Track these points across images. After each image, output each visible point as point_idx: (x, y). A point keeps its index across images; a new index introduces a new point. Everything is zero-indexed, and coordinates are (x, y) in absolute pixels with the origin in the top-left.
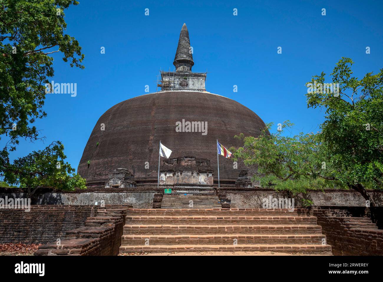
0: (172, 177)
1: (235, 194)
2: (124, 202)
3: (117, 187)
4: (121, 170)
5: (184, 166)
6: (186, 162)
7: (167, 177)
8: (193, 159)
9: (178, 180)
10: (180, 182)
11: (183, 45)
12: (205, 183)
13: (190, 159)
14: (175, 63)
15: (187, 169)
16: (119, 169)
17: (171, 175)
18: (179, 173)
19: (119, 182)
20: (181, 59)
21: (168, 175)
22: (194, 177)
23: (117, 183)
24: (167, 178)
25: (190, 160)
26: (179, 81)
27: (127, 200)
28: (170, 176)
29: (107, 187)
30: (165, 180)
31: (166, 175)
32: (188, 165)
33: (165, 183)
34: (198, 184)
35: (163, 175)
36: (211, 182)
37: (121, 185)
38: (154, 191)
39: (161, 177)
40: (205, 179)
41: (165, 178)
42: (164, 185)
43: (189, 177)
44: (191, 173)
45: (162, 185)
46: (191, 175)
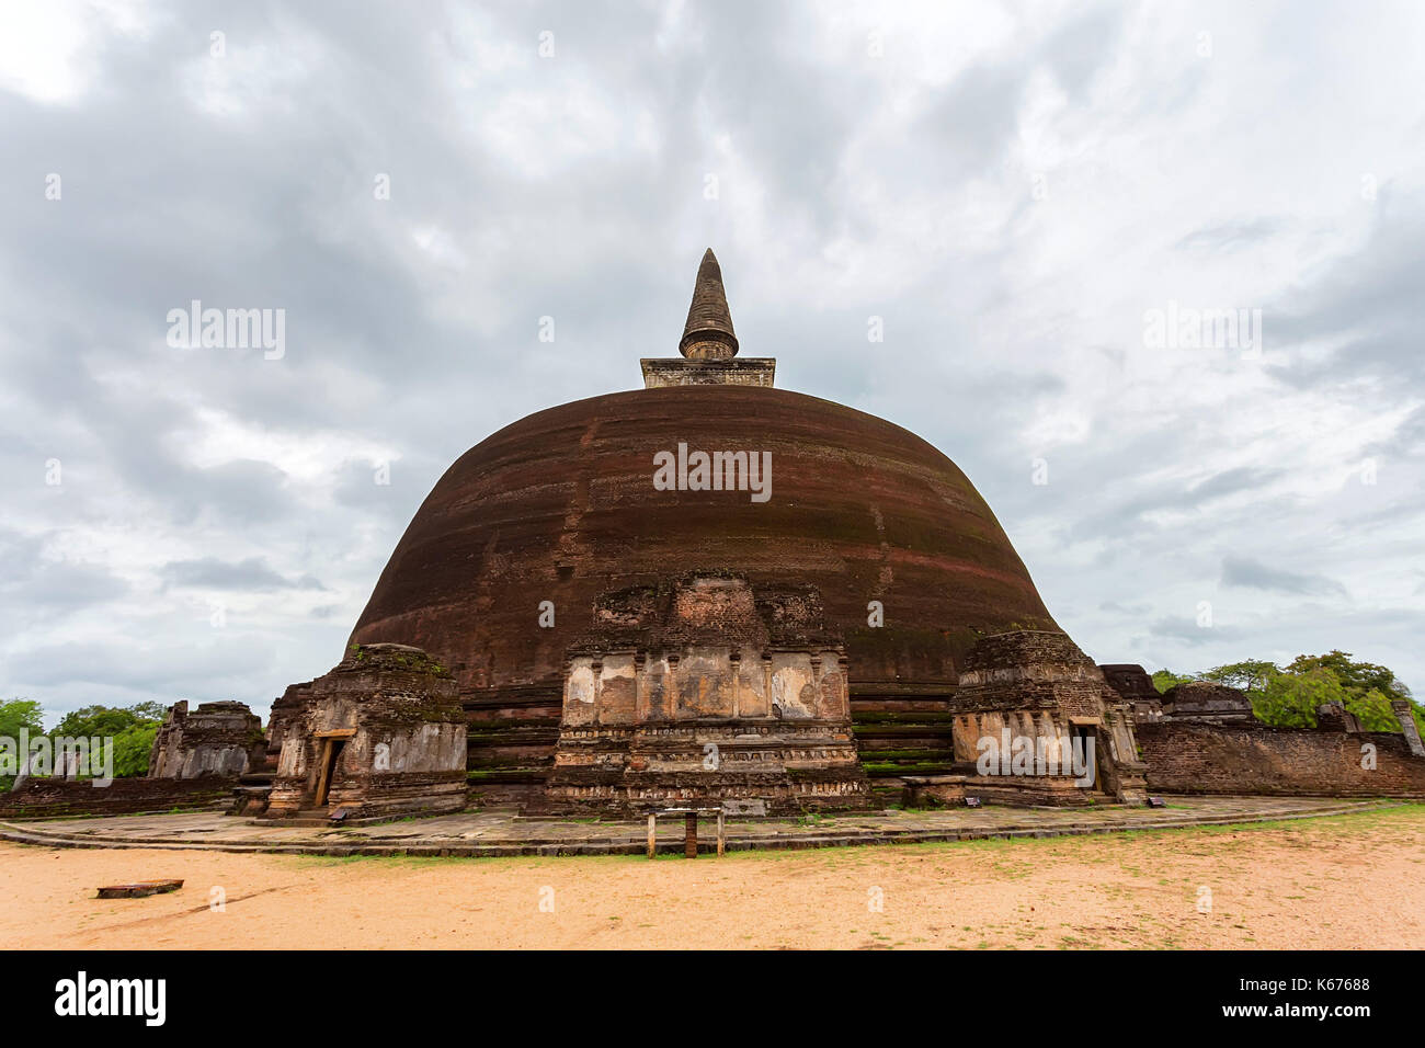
0: (625, 681)
3: (340, 747)
5: (688, 624)
6: (698, 601)
7: (605, 682)
8: (737, 582)
9: (657, 697)
10: (671, 710)
12: (807, 713)
13: (719, 583)
15: (705, 637)
16: (370, 646)
17: (625, 670)
18: (664, 662)
19: (352, 719)
21: (608, 673)
22: (744, 680)
23: (341, 723)
24: (602, 687)
25: (720, 589)
28: (619, 679)
30: (591, 701)
31: (597, 668)
32: (710, 617)
33: (589, 718)
34: (769, 717)
35: (582, 673)
36: (838, 702)
39: (573, 684)
40: (802, 691)
41: (593, 688)
42: (585, 728)
43: (718, 683)
44: (727, 656)
45: (576, 729)
46: (725, 667)
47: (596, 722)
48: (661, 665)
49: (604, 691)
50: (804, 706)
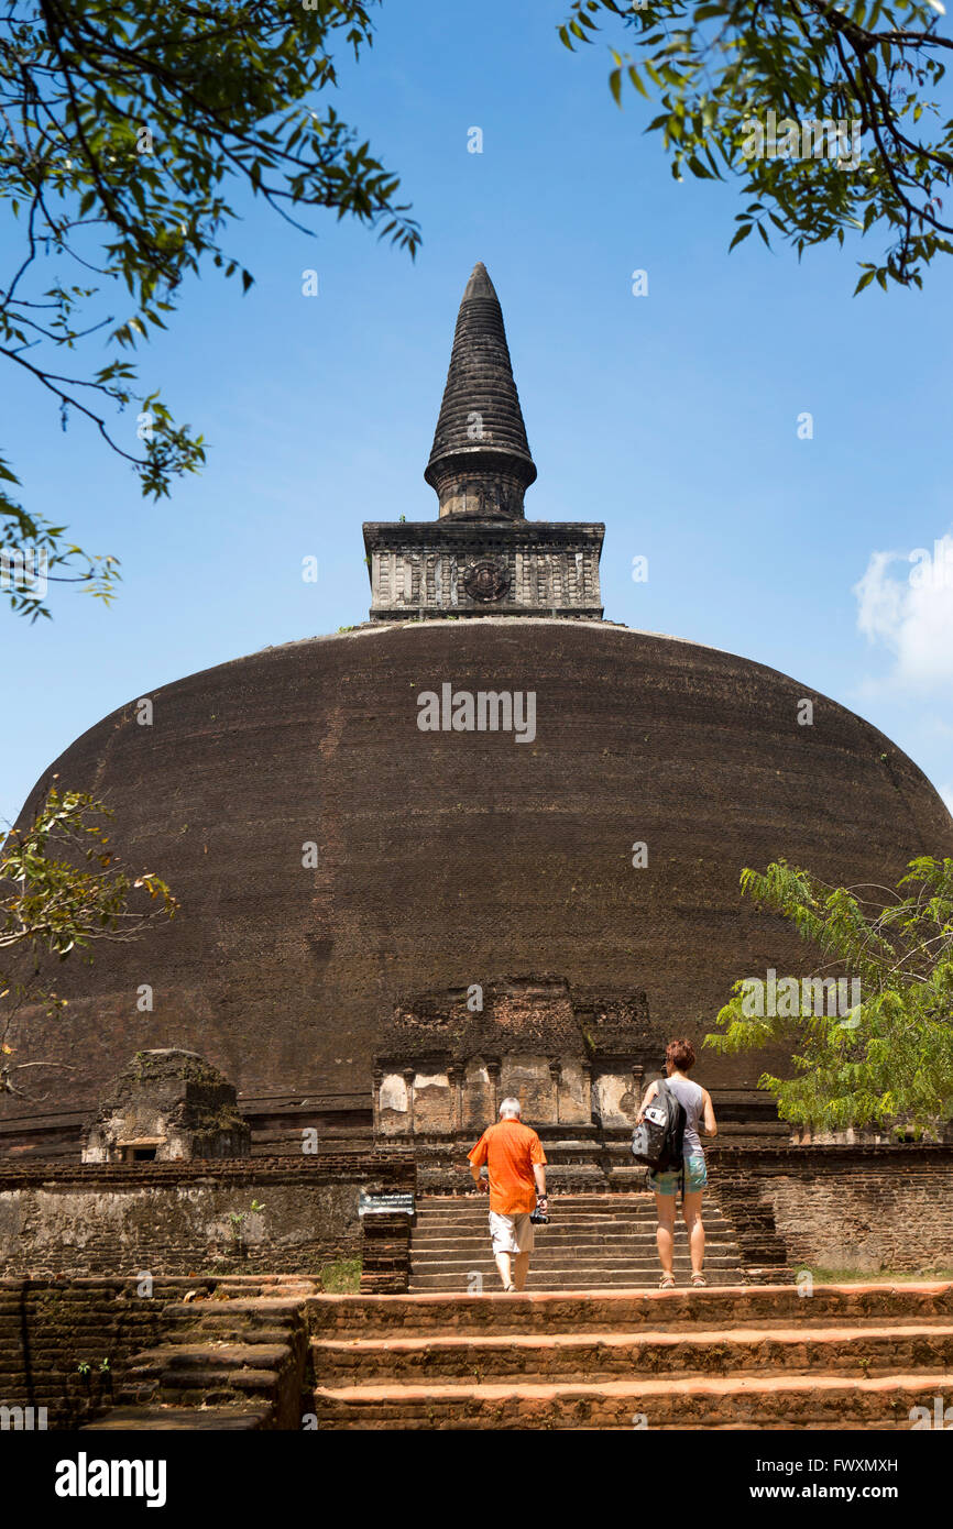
0: (442, 1090)
1: (808, 1180)
2: (202, 1235)
3: (147, 1153)
4: (168, 1059)
5: (506, 1032)
6: (516, 1008)
7: (418, 1091)
8: (556, 991)
11: (473, 378)
12: (625, 1122)
13: (537, 991)
14: (432, 475)
15: (524, 1047)
16: (154, 1052)
17: (441, 1081)
18: (484, 1072)
19: (159, 1127)
20: (467, 450)
21: (421, 1081)
22: (564, 1087)
23: (145, 1132)
24: (415, 1096)
25: (540, 998)
26: (462, 569)
27: (221, 1228)
28: (432, 1087)
29: (93, 1155)
30: (404, 1109)
31: (410, 1079)
32: (527, 1023)
33: (405, 1125)
34: (585, 1125)
35: (393, 1083)
37: (168, 1143)
38: (364, 1175)
39: (384, 1092)
40: (622, 1100)
41: (405, 1097)
42: (400, 1137)
43: (537, 1092)
44: (546, 1067)
45: (390, 1139)
46: (544, 1076)
47: (411, 1130)
48: (481, 1074)
49: (417, 1100)
50: (624, 1115)
